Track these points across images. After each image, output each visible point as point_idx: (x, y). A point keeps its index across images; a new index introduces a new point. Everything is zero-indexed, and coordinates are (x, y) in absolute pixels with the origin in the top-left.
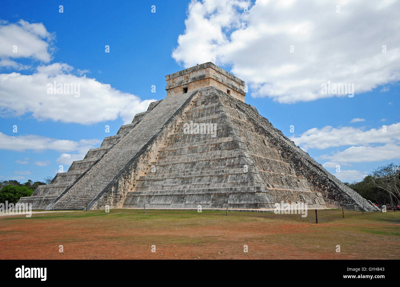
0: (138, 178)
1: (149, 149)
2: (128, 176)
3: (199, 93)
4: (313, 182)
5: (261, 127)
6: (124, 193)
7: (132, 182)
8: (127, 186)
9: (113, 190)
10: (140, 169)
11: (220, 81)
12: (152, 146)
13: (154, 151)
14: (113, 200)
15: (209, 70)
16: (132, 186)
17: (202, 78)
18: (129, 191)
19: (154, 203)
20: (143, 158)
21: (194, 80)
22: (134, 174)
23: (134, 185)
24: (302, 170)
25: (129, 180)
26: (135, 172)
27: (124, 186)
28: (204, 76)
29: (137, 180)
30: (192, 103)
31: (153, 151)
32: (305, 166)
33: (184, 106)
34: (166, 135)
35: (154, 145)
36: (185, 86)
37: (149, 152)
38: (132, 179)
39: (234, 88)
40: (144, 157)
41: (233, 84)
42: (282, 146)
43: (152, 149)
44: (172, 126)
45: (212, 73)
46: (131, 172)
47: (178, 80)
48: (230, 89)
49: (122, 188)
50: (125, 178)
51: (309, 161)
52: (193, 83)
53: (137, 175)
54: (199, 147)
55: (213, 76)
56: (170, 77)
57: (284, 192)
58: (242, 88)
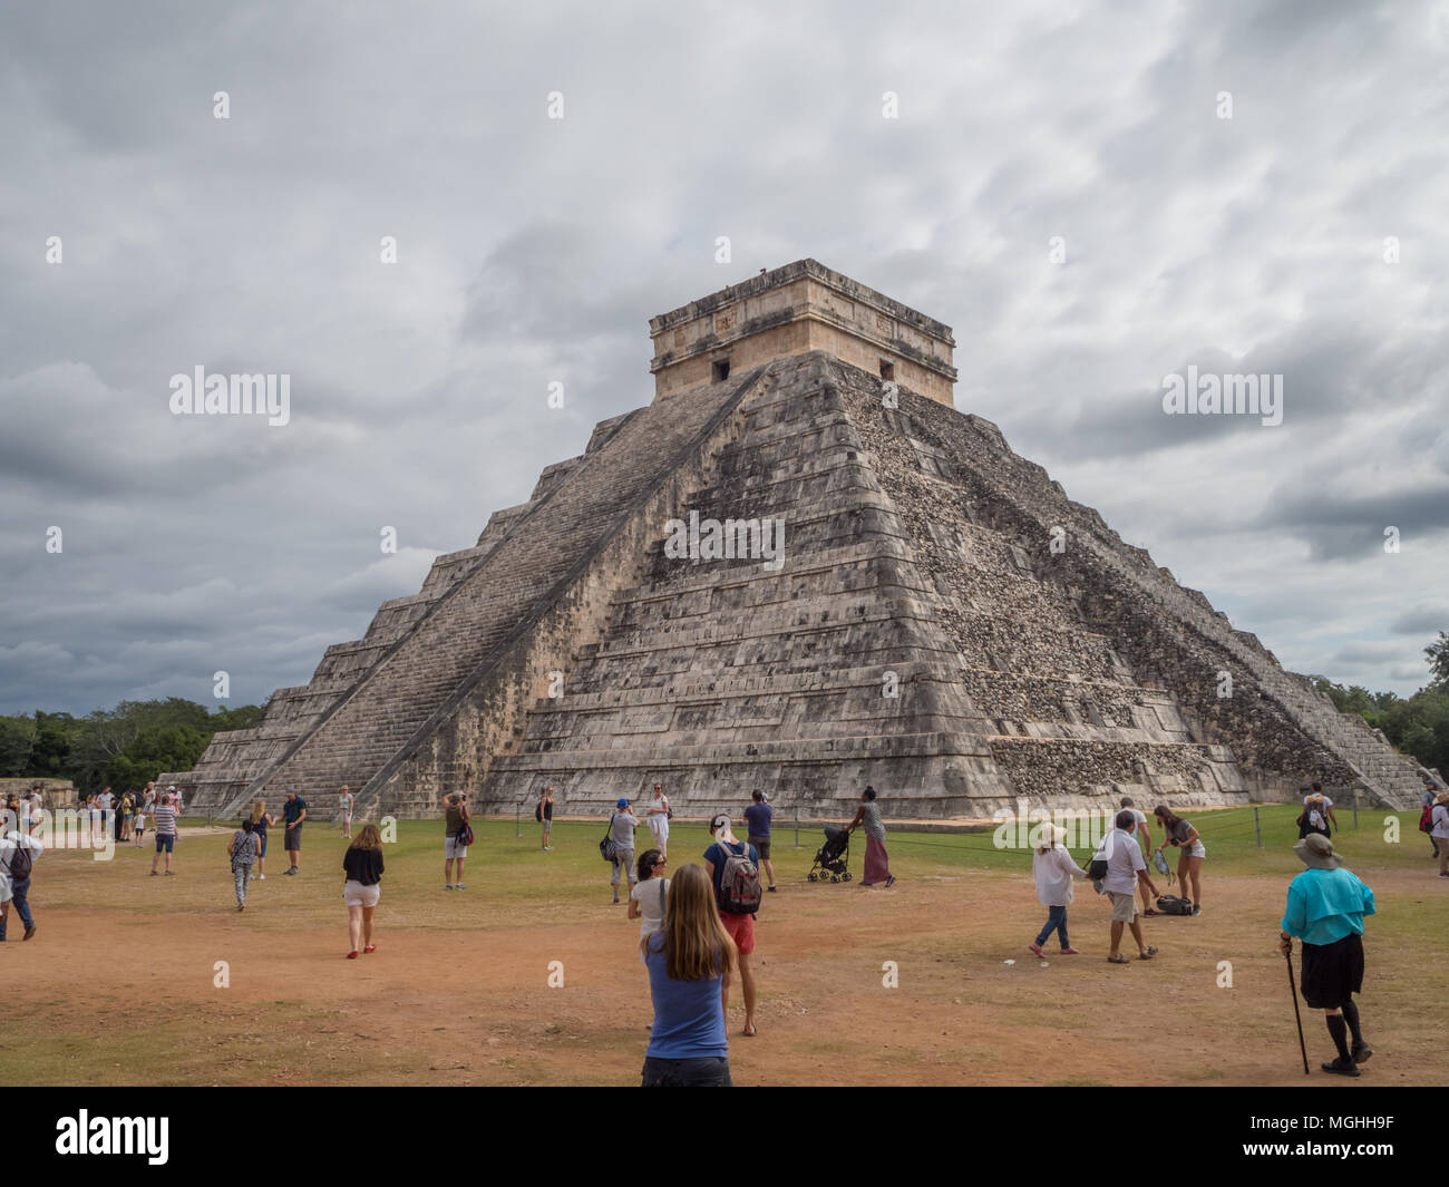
0: (531, 703)
1: (572, 596)
2: (492, 698)
3: (767, 380)
4: (1198, 706)
5: (1003, 501)
6: (479, 761)
7: (509, 721)
8: (491, 736)
9: (435, 751)
10: (540, 671)
11: (852, 329)
12: (582, 588)
13: (594, 605)
14: (436, 789)
15: (805, 292)
16: (510, 734)
17: (781, 323)
18: (498, 751)
19: (579, 796)
20: (551, 633)
21: (754, 330)
22: (516, 692)
23: (517, 732)
24: (1156, 663)
25: (498, 715)
26: (518, 683)
27: (477, 734)
28: (788, 313)
29: (528, 714)
30: (741, 419)
31: (588, 604)
32: (1170, 645)
33: (709, 431)
34: (638, 541)
35: (593, 581)
36: (720, 356)
37: (573, 609)
38: (510, 708)
39: (908, 355)
40: (554, 628)
41: (905, 339)
42: (1084, 571)
43: (585, 597)
44: (661, 509)
45: (817, 299)
46: (505, 685)
47: (695, 333)
48: (890, 359)
49: (471, 741)
50: (481, 707)
51: (1187, 625)
52: (748, 344)
53: (528, 693)
54: (752, 585)
55: (823, 311)
56: (665, 324)
57: (1064, 748)
58: (939, 350)
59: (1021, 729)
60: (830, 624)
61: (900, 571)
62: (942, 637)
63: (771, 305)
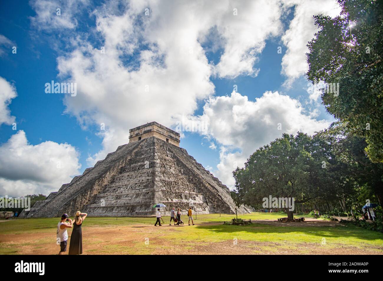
0: (93, 195)
1: (104, 176)
2: (85, 194)
3: (146, 141)
4: (208, 197)
5: (181, 162)
6: (80, 206)
7: (88, 198)
8: (84, 201)
9: (71, 204)
10: (95, 189)
11: (161, 133)
12: (106, 175)
13: (108, 178)
14: (70, 211)
15: (154, 127)
16: (87, 201)
17: (150, 131)
18: (84, 204)
19: (96, 212)
20: (98, 182)
21: (145, 132)
22: (90, 193)
23: (89, 200)
24: (202, 189)
25: (86, 197)
26: (91, 191)
27: (81, 201)
28: (151, 130)
29: (92, 197)
30: (140, 147)
31: (107, 178)
32: (204, 186)
33: (134, 149)
34: (118, 167)
35: (108, 173)
36: (140, 136)
37: (104, 178)
38: (88, 196)
39: (171, 137)
40: (99, 182)
41: (171, 135)
42: (193, 174)
43: (106, 176)
44: (123, 161)
45: (155, 128)
46: (88, 192)
47: (136, 132)
48: (168, 138)
49: (79, 202)
50: (82, 196)
51: (209, 183)
52: (144, 135)
53: (92, 193)
54: (134, 175)
55: (157, 130)
56: (132, 131)
57: (178, 203)
58: (177, 137)
59: (172, 200)
60: (143, 182)
61: (157, 173)
62: (161, 184)
63: (148, 128)
